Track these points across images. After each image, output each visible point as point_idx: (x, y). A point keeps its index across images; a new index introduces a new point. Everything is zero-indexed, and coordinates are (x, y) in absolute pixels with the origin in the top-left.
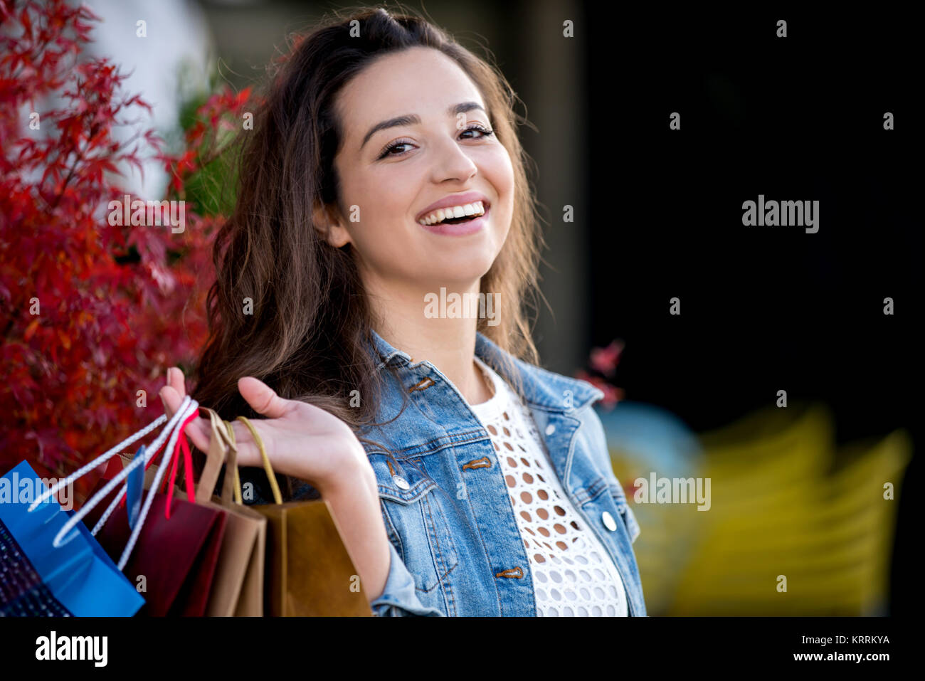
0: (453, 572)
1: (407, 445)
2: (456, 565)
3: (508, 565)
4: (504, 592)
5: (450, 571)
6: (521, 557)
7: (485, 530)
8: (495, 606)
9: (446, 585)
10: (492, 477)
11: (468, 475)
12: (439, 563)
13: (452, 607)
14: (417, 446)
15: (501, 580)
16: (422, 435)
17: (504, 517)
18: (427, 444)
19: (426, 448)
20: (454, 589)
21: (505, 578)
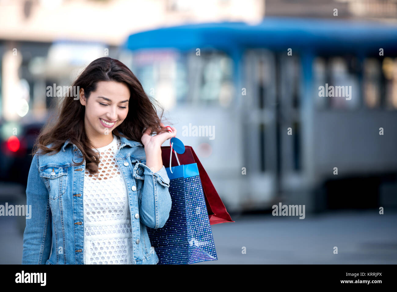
0: (63, 195)
1: (65, 164)
2: (64, 193)
3: (77, 193)
4: (75, 200)
5: (62, 194)
6: (81, 192)
7: (75, 185)
8: (72, 203)
9: (60, 198)
10: (81, 173)
11: (76, 172)
12: (60, 193)
13: (61, 203)
14: (67, 165)
15: (75, 197)
16: (69, 162)
17: (81, 182)
18: (70, 164)
19: (69, 165)
20: (62, 199)
21: (76, 196)
